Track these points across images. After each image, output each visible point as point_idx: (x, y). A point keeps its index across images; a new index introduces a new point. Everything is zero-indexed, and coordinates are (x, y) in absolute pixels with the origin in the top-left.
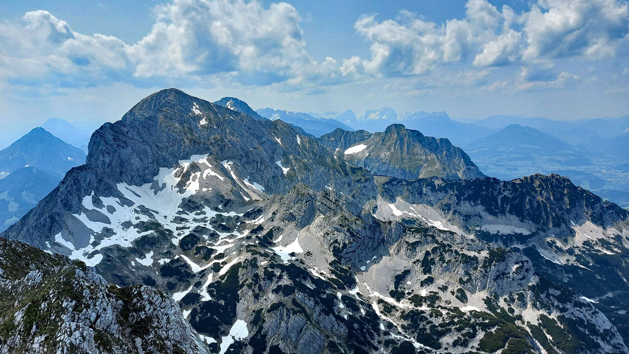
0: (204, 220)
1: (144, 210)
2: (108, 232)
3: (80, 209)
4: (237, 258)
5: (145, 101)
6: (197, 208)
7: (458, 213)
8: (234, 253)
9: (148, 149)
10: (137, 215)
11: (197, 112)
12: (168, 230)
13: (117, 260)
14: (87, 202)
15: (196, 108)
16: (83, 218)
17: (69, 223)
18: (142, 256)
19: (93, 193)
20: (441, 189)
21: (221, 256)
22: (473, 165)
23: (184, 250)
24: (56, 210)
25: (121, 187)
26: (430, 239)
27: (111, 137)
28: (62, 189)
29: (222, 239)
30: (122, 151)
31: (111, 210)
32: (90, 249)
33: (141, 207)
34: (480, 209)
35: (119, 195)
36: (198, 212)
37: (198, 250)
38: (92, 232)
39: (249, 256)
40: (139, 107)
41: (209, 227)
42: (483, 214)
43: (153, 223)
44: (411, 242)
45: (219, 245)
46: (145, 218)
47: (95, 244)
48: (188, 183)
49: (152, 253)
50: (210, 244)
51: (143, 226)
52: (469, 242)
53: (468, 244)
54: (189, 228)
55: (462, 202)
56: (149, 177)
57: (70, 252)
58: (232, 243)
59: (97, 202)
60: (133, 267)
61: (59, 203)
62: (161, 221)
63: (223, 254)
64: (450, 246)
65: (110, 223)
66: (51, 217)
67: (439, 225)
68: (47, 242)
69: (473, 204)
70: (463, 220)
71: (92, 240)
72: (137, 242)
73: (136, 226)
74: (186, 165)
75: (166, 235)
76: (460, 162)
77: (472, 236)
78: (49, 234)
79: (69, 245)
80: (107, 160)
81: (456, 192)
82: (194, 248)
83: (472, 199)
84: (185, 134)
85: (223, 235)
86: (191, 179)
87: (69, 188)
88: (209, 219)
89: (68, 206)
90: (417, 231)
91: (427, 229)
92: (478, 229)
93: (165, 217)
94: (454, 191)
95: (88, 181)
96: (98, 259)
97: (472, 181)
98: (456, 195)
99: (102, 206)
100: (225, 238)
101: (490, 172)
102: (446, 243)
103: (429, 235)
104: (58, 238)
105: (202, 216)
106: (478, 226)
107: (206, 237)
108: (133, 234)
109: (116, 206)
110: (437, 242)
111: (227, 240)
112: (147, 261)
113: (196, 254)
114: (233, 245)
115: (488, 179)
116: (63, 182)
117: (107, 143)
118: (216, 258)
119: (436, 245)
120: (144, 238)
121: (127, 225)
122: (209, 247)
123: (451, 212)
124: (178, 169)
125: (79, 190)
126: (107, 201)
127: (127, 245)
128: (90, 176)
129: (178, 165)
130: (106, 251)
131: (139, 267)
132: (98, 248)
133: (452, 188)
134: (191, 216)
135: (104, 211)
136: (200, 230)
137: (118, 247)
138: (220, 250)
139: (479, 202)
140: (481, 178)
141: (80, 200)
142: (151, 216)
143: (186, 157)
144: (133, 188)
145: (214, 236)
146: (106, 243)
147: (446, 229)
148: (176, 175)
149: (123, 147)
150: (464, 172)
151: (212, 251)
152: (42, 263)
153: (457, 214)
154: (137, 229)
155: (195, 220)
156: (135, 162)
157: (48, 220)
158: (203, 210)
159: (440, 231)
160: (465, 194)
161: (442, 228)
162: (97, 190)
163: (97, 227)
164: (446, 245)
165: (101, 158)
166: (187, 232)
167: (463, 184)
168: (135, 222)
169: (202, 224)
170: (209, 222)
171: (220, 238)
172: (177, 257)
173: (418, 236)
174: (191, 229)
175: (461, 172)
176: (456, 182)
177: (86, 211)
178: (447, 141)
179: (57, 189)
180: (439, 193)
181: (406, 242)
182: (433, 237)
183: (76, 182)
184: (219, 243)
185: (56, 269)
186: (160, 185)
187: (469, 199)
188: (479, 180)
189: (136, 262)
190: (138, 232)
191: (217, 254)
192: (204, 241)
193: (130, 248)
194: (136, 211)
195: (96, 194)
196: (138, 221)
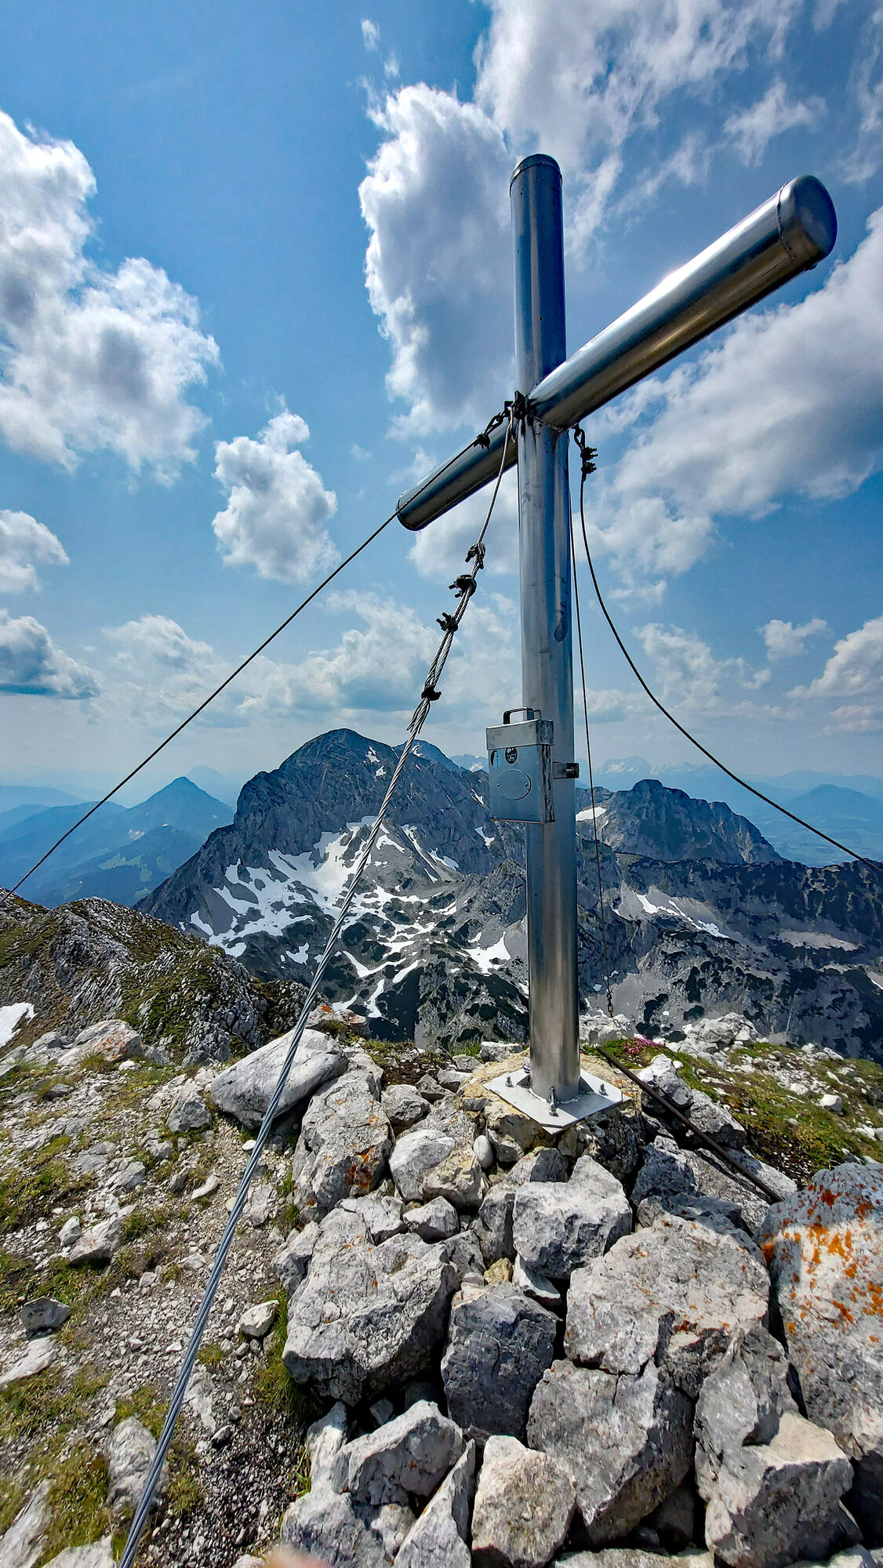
0: (375, 906)
1: (301, 888)
2: (255, 915)
3: (224, 882)
4: (417, 961)
5: (309, 745)
6: (367, 888)
7: (743, 912)
8: (414, 954)
9: (310, 807)
10: (291, 894)
11: (373, 759)
12: (327, 916)
13: (263, 953)
14: (232, 873)
15: (373, 754)
16: (225, 893)
17: (209, 899)
18: (294, 949)
19: (239, 863)
20: (716, 876)
21: (396, 957)
22: (764, 842)
23: (348, 944)
24: (194, 881)
25: (274, 856)
26: (698, 949)
27: (265, 791)
28: (203, 856)
29: (398, 933)
30: (278, 809)
31: (260, 885)
32: (231, 935)
33: (297, 883)
34: (775, 908)
35: (271, 867)
36: (369, 894)
37: (367, 945)
38: (235, 913)
39: (434, 959)
40: (300, 753)
41: (382, 915)
42: (781, 916)
43: (309, 906)
44: (669, 953)
45: (394, 941)
46: (300, 899)
47: (237, 929)
48: (356, 854)
49: (307, 946)
50: (382, 940)
51: (297, 909)
52: (759, 957)
53: (757, 960)
54: (355, 915)
55: (748, 897)
56: (308, 844)
57: (208, 937)
58: (411, 940)
59: (243, 873)
60: (282, 964)
61: (199, 872)
62: (321, 903)
63: (400, 954)
64: (730, 962)
65: (257, 903)
66: (188, 891)
67: (712, 929)
68: (181, 923)
69: (765, 900)
70: (750, 923)
71: (234, 923)
72: (288, 930)
73: (289, 909)
74: (355, 829)
75: (324, 922)
76: (745, 837)
77: (763, 949)
78: (184, 913)
79: (207, 928)
80: (259, 819)
81: (739, 881)
82: (361, 943)
83: (765, 893)
84: (357, 788)
85: (399, 928)
86: (361, 848)
87: (211, 855)
88: (382, 904)
89: (208, 877)
90: (680, 936)
91: (696, 934)
92: (772, 937)
93: (326, 898)
94: (736, 881)
95: (234, 847)
96: (239, 950)
97: (763, 866)
98: (738, 886)
99: (248, 880)
100: (402, 932)
101: (793, 854)
102: (722, 956)
103: (697, 944)
104: (195, 919)
105: (373, 900)
106: (773, 933)
107: (377, 929)
108: (285, 919)
109: (267, 881)
110: (709, 954)
111: (405, 935)
112: (301, 957)
113: (363, 951)
114: (412, 942)
115: (787, 863)
116: (204, 847)
117: (260, 799)
118: (390, 958)
119: (708, 959)
120: (298, 924)
121: (278, 906)
122: (381, 943)
123: (731, 911)
124: (345, 834)
125: (223, 857)
126: (256, 873)
127: (276, 933)
128: (236, 840)
129: (345, 829)
130: (251, 939)
131: (290, 963)
132: (242, 934)
133: (732, 874)
134: (359, 899)
135: (251, 886)
136: (370, 919)
137: (265, 935)
138: (396, 948)
139: (775, 898)
140: (778, 862)
141: (223, 870)
142: (308, 896)
143: (356, 819)
144: (288, 857)
145: (387, 929)
146: (251, 928)
147: (724, 936)
148: (342, 843)
149: (279, 804)
150: (751, 852)
151: (385, 949)
152: (175, 946)
153: (741, 914)
154: (290, 913)
155: (364, 905)
156: (293, 823)
157: (184, 894)
158: (375, 891)
159: (714, 937)
160: (753, 884)
161: (717, 934)
162: (244, 858)
163: (241, 907)
164: (722, 960)
165: (252, 817)
166: (353, 921)
167: (749, 870)
168: (288, 903)
169: (372, 911)
170: (382, 908)
171: (396, 931)
172: (338, 954)
173: (681, 944)
174: (358, 917)
175: (747, 852)
176: (740, 867)
177: (230, 885)
178: (724, 805)
179: (198, 854)
180: (713, 881)
181: (663, 952)
182: (704, 946)
183: (221, 846)
184: (393, 938)
185: (191, 952)
186: (322, 856)
187: (758, 892)
188: (774, 865)
189: (287, 957)
190: (291, 916)
191: (391, 953)
192: (375, 934)
193: (279, 937)
194: (290, 888)
195: (242, 863)
196: (291, 902)
